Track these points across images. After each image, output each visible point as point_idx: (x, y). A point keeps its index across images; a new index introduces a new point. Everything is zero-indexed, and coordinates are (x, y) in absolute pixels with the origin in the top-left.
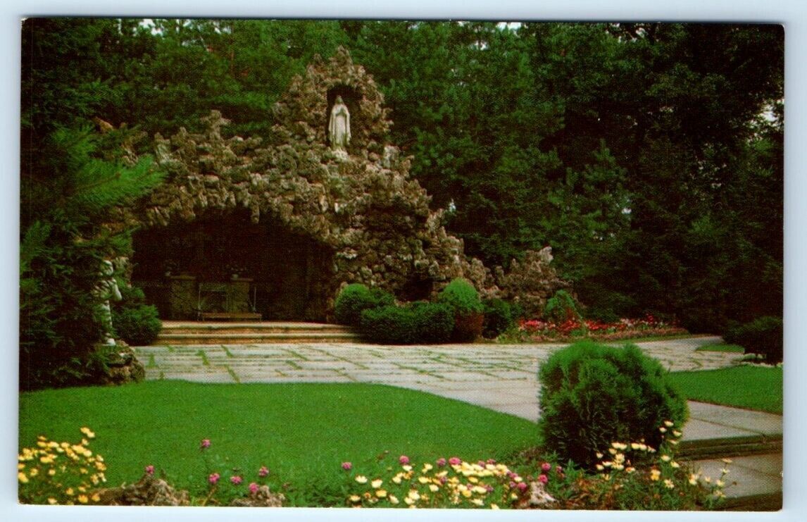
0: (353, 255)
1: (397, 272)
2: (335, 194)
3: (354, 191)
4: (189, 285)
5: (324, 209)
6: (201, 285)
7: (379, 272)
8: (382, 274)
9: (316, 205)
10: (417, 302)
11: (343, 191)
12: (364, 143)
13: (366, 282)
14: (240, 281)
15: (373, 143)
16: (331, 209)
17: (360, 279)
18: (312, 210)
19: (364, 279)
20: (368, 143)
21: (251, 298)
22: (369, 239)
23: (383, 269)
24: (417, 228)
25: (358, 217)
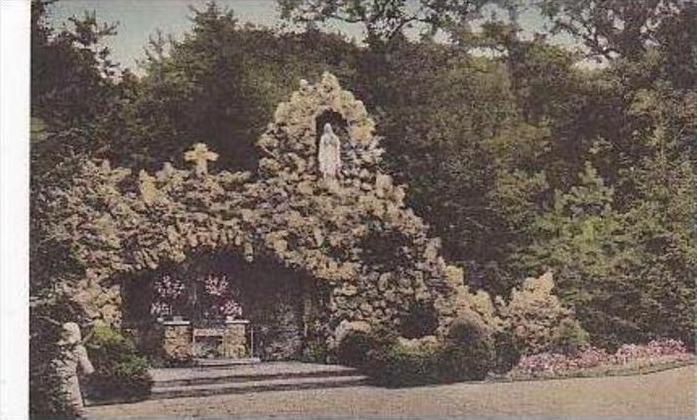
0: (353, 290)
1: (399, 308)
2: (331, 226)
3: (349, 222)
4: (183, 330)
5: (320, 243)
6: (195, 332)
7: (380, 307)
8: (383, 310)
9: (310, 239)
10: (424, 339)
11: (338, 224)
12: (356, 173)
13: (368, 319)
14: (235, 324)
15: (365, 173)
16: (327, 243)
17: (360, 317)
18: (307, 245)
19: (365, 316)
20: (359, 172)
21: (249, 342)
22: (368, 272)
23: (383, 304)
24: (416, 259)
25: (355, 251)
